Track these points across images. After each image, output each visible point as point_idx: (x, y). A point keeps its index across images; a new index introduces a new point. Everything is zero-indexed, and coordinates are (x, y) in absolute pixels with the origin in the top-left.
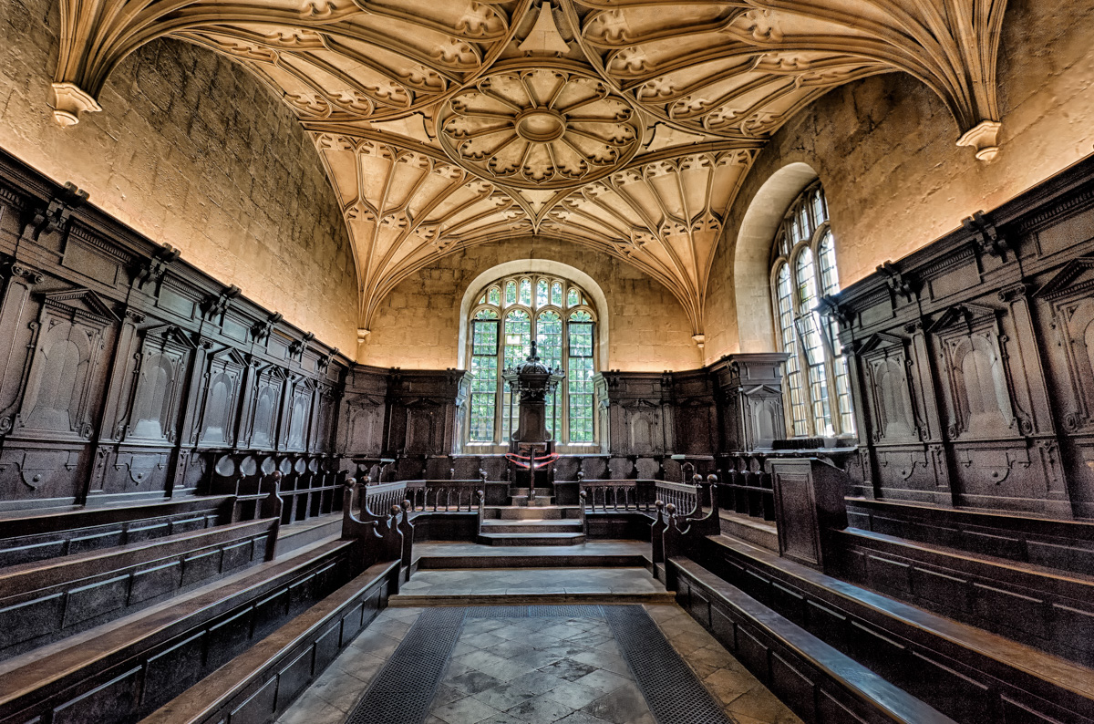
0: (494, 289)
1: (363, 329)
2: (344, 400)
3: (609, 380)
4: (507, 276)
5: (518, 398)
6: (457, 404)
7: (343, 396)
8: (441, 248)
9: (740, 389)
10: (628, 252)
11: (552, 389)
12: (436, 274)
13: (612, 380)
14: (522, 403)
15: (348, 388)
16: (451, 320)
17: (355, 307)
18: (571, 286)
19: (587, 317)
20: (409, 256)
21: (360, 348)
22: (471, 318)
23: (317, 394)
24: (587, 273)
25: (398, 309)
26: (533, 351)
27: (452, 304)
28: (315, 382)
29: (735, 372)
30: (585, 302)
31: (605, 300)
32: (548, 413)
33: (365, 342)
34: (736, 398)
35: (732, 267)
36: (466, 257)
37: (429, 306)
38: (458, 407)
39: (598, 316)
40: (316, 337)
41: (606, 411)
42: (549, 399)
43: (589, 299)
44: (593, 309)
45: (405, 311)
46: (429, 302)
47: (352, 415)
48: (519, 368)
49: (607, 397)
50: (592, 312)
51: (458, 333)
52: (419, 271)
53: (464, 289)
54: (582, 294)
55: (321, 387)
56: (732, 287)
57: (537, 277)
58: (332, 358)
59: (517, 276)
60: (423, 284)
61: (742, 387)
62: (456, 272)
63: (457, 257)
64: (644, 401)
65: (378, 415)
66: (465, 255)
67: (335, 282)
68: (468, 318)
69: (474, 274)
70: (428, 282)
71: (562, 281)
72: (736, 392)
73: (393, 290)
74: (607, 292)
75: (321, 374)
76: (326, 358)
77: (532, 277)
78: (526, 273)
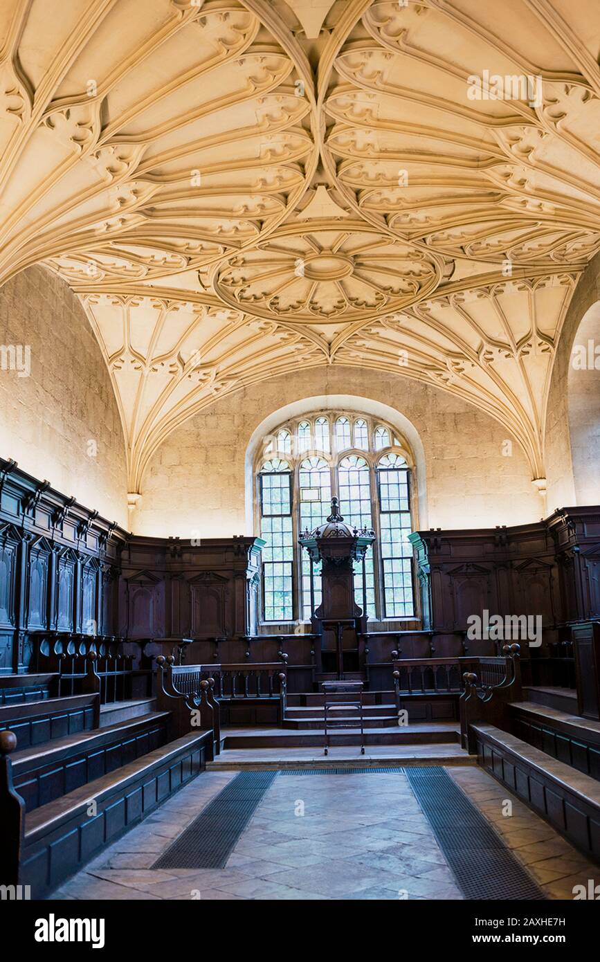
0: (283, 433)
1: (132, 493)
2: (121, 578)
3: (428, 542)
4: (299, 416)
5: (318, 566)
6: (248, 577)
7: (121, 573)
8: (216, 389)
10: (447, 380)
11: (359, 555)
12: (212, 421)
13: (432, 540)
14: (324, 573)
15: (125, 564)
16: (235, 476)
17: (123, 469)
18: (377, 424)
19: (400, 462)
21: (131, 517)
22: (257, 471)
23: (100, 573)
24: (396, 408)
25: (171, 467)
26: (335, 509)
27: (234, 457)
28: (98, 560)
29: (571, 529)
30: (397, 443)
32: (358, 582)
33: (137, 509)
34: (573, 559)
35: (566, 402)
36: (247, 397)
37: (207, 461)
38: (249, 580)
39: (414, 460)
41: (427, 578)
42: (357, 566)
43: (402, 438)
44: (407, 450)
45: (179, 469)
46: (207, 456)
47: (132, 594)
48: (318, 533)
49: (427, 561)
50: (405, 453)
51: (243, 492)
52: (192, 419)
53: (247, 437)
54: (393, 432)
55: (103, 565)
56: (567, 426)
57: (335, 415)
58: (112, 533)
59: (311, 415)
60: (198, 435)
61: (578, 546)
62: (236, 417)
63: (236, 400)
64: (473, 566)
66: (246, 394)
67: (106, 446)
68: (254, 471)
69: (258, 418)
70: (203, 432)
71: (366, 417)
72: (572, 552)
73: (163, 443)
74: (423, 431)
75: (102, 551)
76: (106, 533)
77: (329, 415)
78: (322, 410)
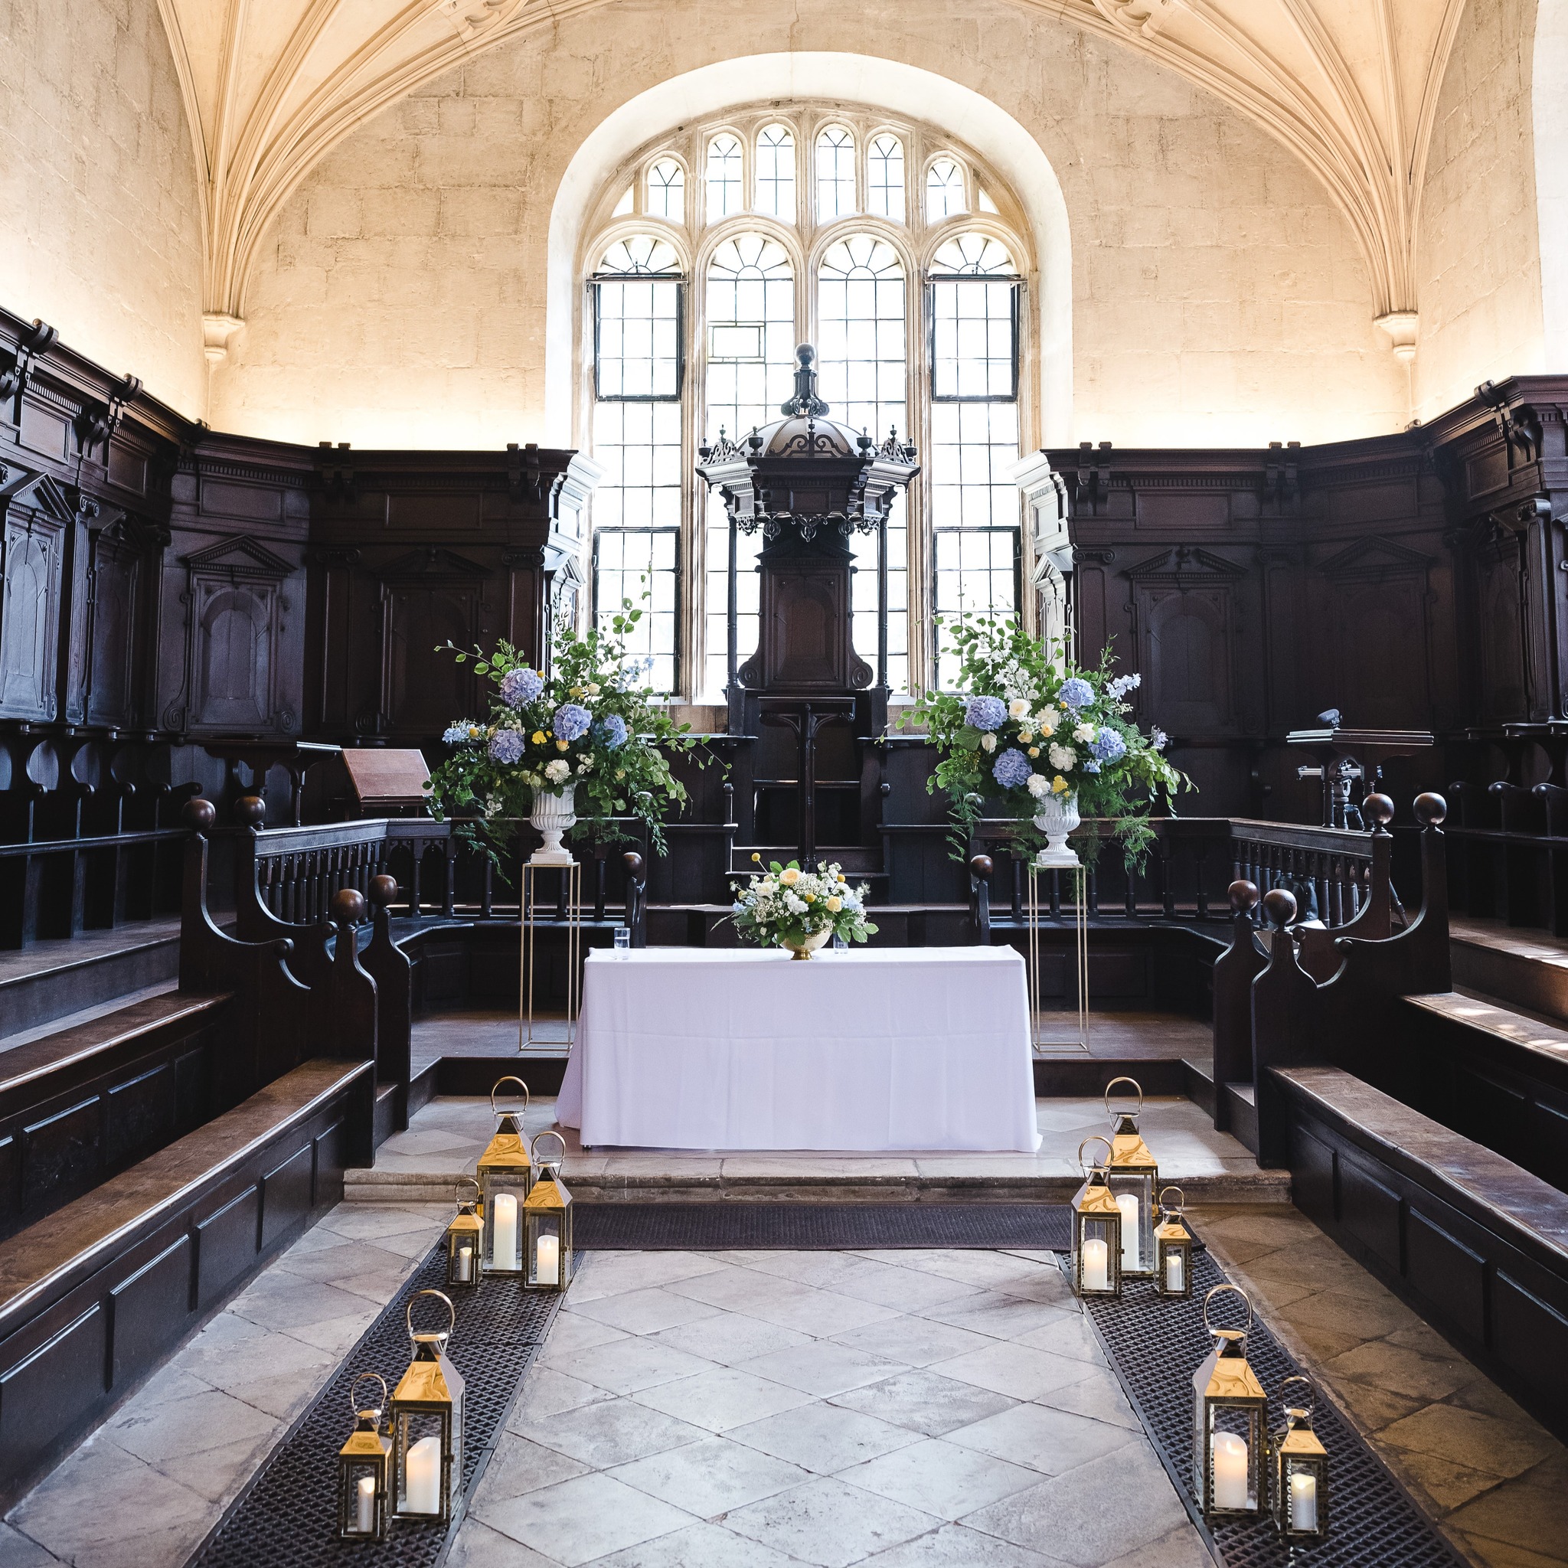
0: (664, 165)
1: (218, 313)
2: (169, 555)
3: (1071, 481)
4: (709, 117)
5: (752, 545)
6: (548, 567)
7: (167, 542)
8: (471, 20)
9: (1542, 505)
10: (1143, 18)
11: (871, 513)
12: (457, 113)
13: (1082, 476)
14: (769, 563)
15: (181, 514)
16: (518, 277)
17: (188, 237)
18: (936, 147)
19: (995, 259)
20: (364, 51)
21: (214, 381)
22: (587, 271)
23: (81, 535)
24: (992, 96)
25: (335, 243)
26: (805, 379)
27: (518, 220)
28: (72, 491)
29: (1523, 442)
30: (986, 204)
31: (1059, 194)
32: (863, 591)
33: (230, 360)
34: (1523, 536)
35: (1523, 61)
36: (562, 52)
37: (439, 229)
38: (550, 575)
39: (1034, 254)
40: (65, 338)
41: (1062, 587)
42: (861, 545)
43: (1003, 192)
44: (1016, 228)
45: (359, 250)
46: (440, 220)
47: (201, 604)
48: (755, 442)
49: (1064, 538)
50: (1013, 237)
51: (543, 319)
52: (400, 107)
53: (557, 167)
54: (976, 174)
55: (90, 512)
56: (1524, 135)
57: (815, 118)
58: (121, 410)
59: (746, 114)
60: (417, 154)
61: (1546, 495)
62: (528, 106)
63: (529, 54)
64: (1199, 555)
65: (284, 603)
66: (555, 44)
67: (118, 150)
68: (577, 268)
69: (592, 113)
70: (431, 145)
71: (903, 128)
72: (1526, 516)
73: (315, 174)
74: (1066, 167)
75: (91, 466)
76: (101, 410)
77: (797, 118)
78: (777, 104)
